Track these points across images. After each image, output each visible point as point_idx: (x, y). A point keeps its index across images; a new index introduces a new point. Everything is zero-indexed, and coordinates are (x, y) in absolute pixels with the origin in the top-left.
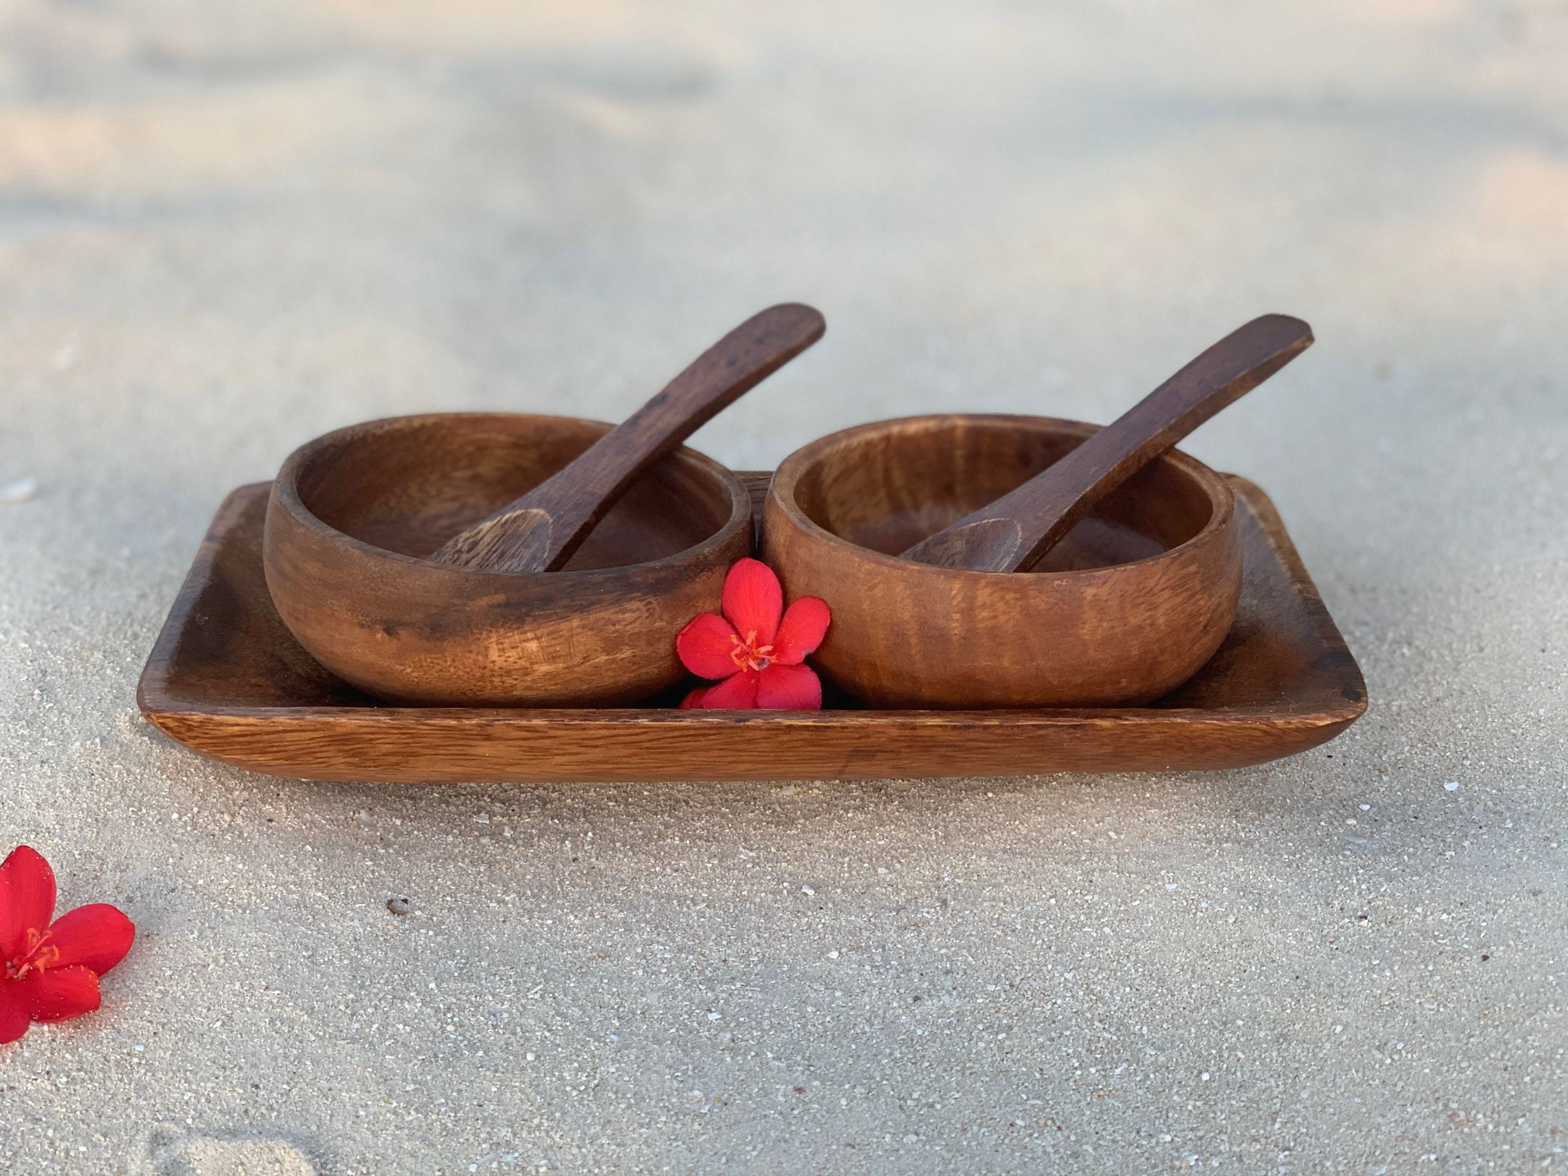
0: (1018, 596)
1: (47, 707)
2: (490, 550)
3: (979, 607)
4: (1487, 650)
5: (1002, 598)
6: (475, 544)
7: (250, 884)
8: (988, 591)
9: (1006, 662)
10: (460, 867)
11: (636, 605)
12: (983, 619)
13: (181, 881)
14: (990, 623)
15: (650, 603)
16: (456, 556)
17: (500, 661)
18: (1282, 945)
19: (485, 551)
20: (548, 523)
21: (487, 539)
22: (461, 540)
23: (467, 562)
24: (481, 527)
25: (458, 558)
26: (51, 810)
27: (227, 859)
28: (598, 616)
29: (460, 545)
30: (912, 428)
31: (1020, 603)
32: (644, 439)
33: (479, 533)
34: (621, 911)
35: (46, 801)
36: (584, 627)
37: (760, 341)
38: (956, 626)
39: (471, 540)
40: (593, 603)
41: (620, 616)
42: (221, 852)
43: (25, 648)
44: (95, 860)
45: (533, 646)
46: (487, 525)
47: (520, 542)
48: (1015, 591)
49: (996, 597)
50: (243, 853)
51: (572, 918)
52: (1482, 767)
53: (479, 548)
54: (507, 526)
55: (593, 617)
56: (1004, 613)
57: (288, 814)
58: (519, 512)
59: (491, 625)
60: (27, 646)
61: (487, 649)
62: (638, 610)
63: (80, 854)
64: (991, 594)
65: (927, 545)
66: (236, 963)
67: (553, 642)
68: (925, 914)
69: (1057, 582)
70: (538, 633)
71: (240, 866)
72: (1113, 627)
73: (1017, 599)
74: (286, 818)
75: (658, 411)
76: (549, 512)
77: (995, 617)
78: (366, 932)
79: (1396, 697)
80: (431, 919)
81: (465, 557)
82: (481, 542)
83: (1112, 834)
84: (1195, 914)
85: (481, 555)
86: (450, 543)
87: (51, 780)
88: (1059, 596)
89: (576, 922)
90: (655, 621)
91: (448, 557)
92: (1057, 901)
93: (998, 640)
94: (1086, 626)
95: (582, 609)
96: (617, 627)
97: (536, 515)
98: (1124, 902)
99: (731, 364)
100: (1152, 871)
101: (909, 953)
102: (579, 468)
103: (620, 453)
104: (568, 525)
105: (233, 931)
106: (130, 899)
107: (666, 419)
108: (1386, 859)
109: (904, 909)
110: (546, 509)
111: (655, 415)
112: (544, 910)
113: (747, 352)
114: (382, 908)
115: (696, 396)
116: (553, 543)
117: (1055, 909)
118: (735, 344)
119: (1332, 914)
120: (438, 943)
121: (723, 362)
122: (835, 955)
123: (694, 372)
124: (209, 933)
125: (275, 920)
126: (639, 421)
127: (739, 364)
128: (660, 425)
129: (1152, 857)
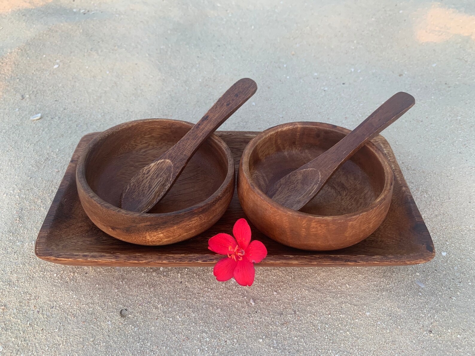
0: (326, 225)
1: (20, 226)
2: (154, 173)
3: (312, 228)
4: (451, 199)
5: (320, 226)
6: (149, 171)
7: (77, 304)
8: (315, 223)
9: (319, 243)
10: (145, 289)
11: (195, 218)
12: (313, 231)
13: (55, 304)
14: (315, 233)
15: (200, 216)
16: (143, 175)
17: (150, 240)
18: (405, 344)
19: (153, 173)
20: (171, 166)
21: (153, 170)
22: (145, 170)
23: (147, 178)
24: (151, 165)
25: (144, 176)
26: (15, 274)
27: (71, 293)
28: (183, 224)
29: (144, 172)
30: (285, 128)
31: (326, 227)
32: (201, 134)
33: (150, 167)
34: (194, 313)
35: (14, 270)
36: (178, 228)
37: (237, 95)
38: (303, 232)
39: (148, 170)
40: (181, 221)
41: (191, 223)
42: (69, 290)
43: (18, 198)
44: (28, 295)
45: (162, 235)
46: (153, 164)
47: (163, 171)
48: (325, 224)
49: (318, 225)
50: (76, 290)
51: (178, 317)
52: (453, 246)
53: (150, 172)
54: (159, 165)
55: (181, 225)
56: (320, 230)
57: (92, 270)
58: (162, 160)
59: (146, 231)
60: (18, 197)
61: (146, 237)
62: (197, 219)
63: (23, 293)
64: (316, 224)
65: (290, 176)
66: (69, 344)
67: (168, 233)
68: (289, 318)
69: (339, 221)
70: (163, 232)
71: (75, 296)
72: (356, 232)
73: (325, 226)
74: (91, 272)
75: (205, 122)
76: (172, 162)
77: (317, 231)
78: (112, 327)
79: (423, 213)
80: (134, 317)
81: (146, 176)
82: (151, 171)
83: (347, 285)
84: (376, 327)
85: (151, 175)
86: (141, 171)
87: (16, 261)
88: (340, 225)
89: (180, 319)
90: (202, 221)
91: (141, 176)
92: (331, 316)
93: (317, 237)
94: (348, 233)
95: (177, 223)
96: (190, 226)
97: (168, 162)
98: (353, 319)
99: (228, 105)
100: (361, 305)
101: (285, 339)
102: (181, 144)
103: (194, 139)
104: (178, 168)
105: (70, 327)
106: (38, 312)
107: (208, 126)
108: (433, 298)
109: (282, 314)
110: (171, 160)
111: (204, 124)
112: (170, 312)
113: (233, 100)
114: (118, 314)
115: (217, 118)
116: (173, 175)
117: (330, 320)
118: (229, 96)
119: (420, 329)
120: (135, 332)
121: (225, 104)
122: (261, 340)
123: (216, 107)
124: (62, 329)
125: (84, 322)
126: (200, 126)
127: (230, 105)
128: (206, 129)
129: (361, 298)
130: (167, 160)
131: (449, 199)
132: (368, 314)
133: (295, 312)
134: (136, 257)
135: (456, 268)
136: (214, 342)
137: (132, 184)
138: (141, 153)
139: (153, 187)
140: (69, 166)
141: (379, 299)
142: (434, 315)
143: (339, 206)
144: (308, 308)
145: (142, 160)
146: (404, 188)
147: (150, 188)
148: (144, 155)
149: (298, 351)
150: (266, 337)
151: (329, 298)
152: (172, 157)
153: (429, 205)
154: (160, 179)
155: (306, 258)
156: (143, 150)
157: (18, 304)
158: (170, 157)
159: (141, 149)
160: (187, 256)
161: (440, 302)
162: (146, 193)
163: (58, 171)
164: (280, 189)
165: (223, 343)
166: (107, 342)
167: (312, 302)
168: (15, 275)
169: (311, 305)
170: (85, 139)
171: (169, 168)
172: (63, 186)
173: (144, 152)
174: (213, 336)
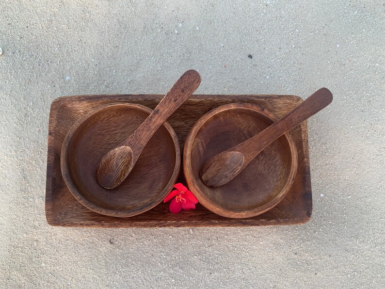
1: (27, 185)
2: (119, 155)
6: (115, 154)
7: (82, 238)
13: (68, 238)
16: (111, 157)
20: (131, 152)
23: (114, 158)
29: (111, 154)
34: (155, 239)
37: (183, 91)
39: (113, 153)
46: (117, 149)
47: (126, 155)
52: (330, 190)
54: (122, 150)
58: (124, 147)
68: (213, 242)
75: (157, 116)
76: (132, 149)
78: (107, 251)
80: (119, 244)
85: (116, 157)
91: (109, 157)
97: (128, 149)
98: (252, 246)
99: (175, 101)
100: (259, 237)
101: (210, 256)
102: (138, 133)
103: (148, 130)
104: (137, 155)
105: (81, 252)
106: (59, 243)
107: (159, 120)
108: (304, 232)
109: (209, 239)
110: (131, 147)
111: (156, 118)
112: (141, 239)
113: (179, 96)
114: (109, 243)
115: (166, 113)
116: (134, 160)
117: (238, 245)
118: (176, 91)
119: (290, 252)
120: (121, 253)
121: (173, 99)
122: (196, 257)
123: (165, 102)
124: (76, 252)
125: (89, 248)
126: (152, 119)
127: (177, 101)
128: (157, 122)
129: (259, 233)
130: (128, 147)
131: (340, 153)
132: (261, 243)
133: (217, 238)
134: (115, 225)
135: (326, 208)
136: (168, 258)
137: (103, 163)
138: (105, 122)
139: (119, 165)
140: (49, 139)
141: (270, 233)
142: (301, 243)
143: (256, 170)
144: (226, 237)
145: (107, 128)
146: (305, 159)
147: (117, 166)
148: (108, 123)
149: (217, 263)
150: (199, 254)
151: (239, 231)
152: (131, 145)
153: (324, 155)
154: (123, 160)
155: (226, 223)
156: (106, 119)
157: (44, 239)
158: (130, 145)
159: (104, 119)
160: (149, 223)
161: (308, 235)
162: (114, 169)
163: (40, 130)
164: (213, 164)
165: (173, 258)
166: (105, 260)
167: (229, 233)
168: (37, 222)
169: (227, 235)
170: (54, 107)
171: (130, 154)
172: (50, 161)
173: (107, 120)
174: (167, 255)
